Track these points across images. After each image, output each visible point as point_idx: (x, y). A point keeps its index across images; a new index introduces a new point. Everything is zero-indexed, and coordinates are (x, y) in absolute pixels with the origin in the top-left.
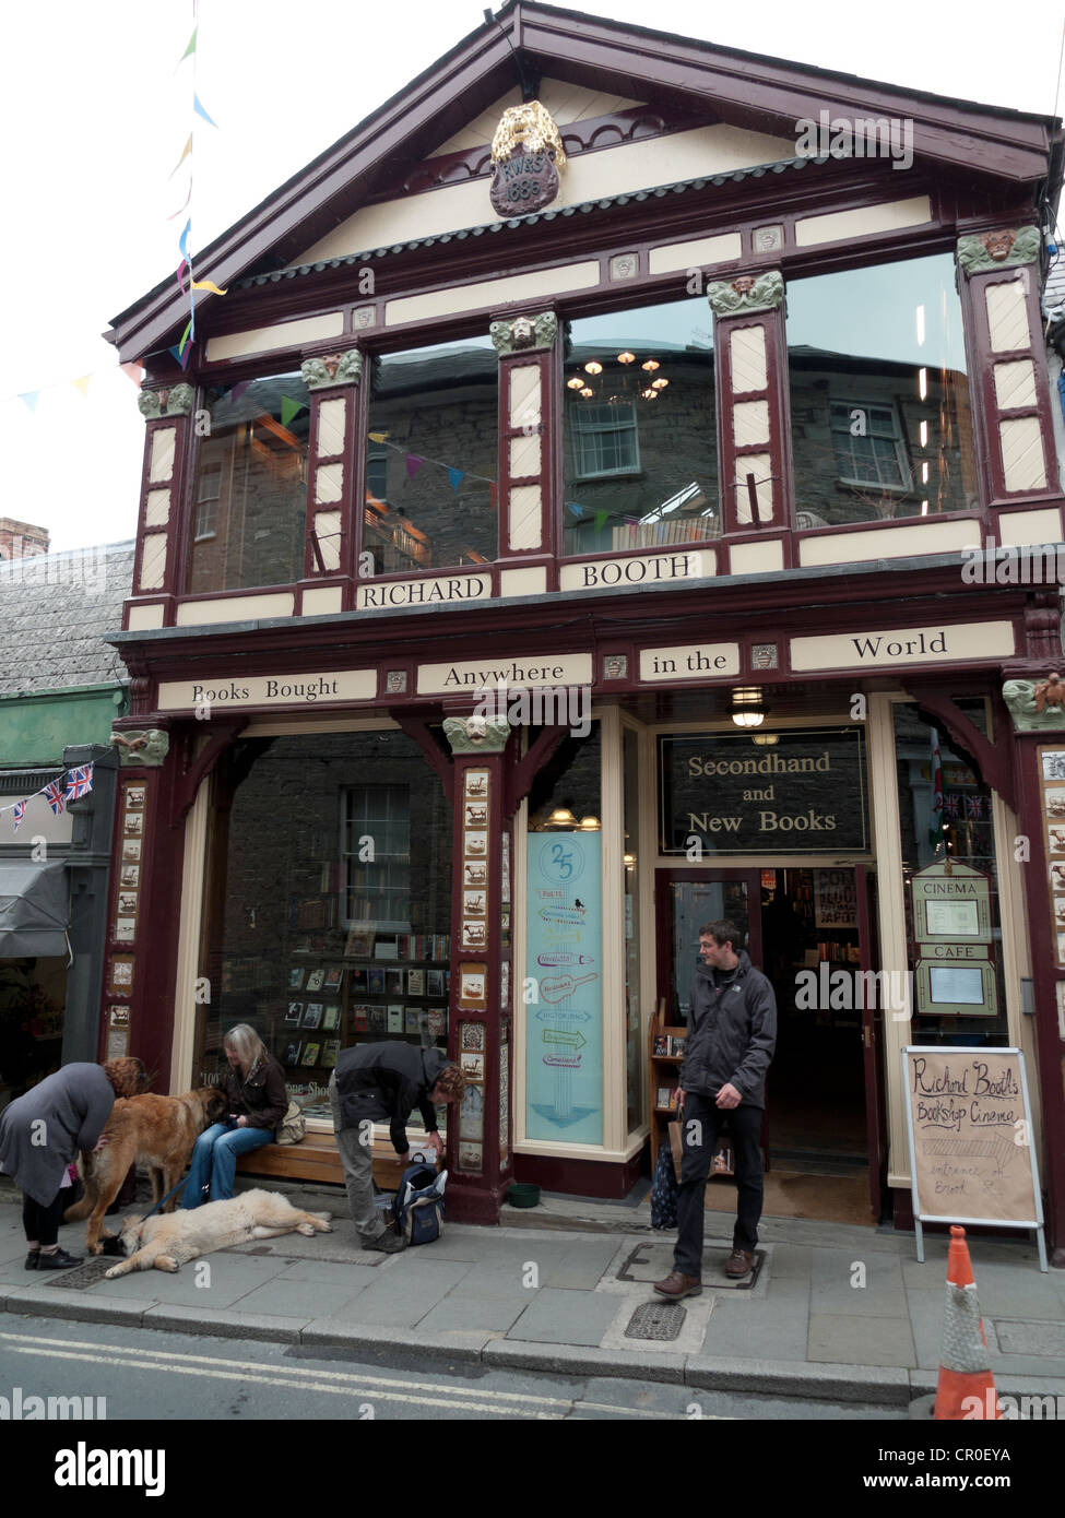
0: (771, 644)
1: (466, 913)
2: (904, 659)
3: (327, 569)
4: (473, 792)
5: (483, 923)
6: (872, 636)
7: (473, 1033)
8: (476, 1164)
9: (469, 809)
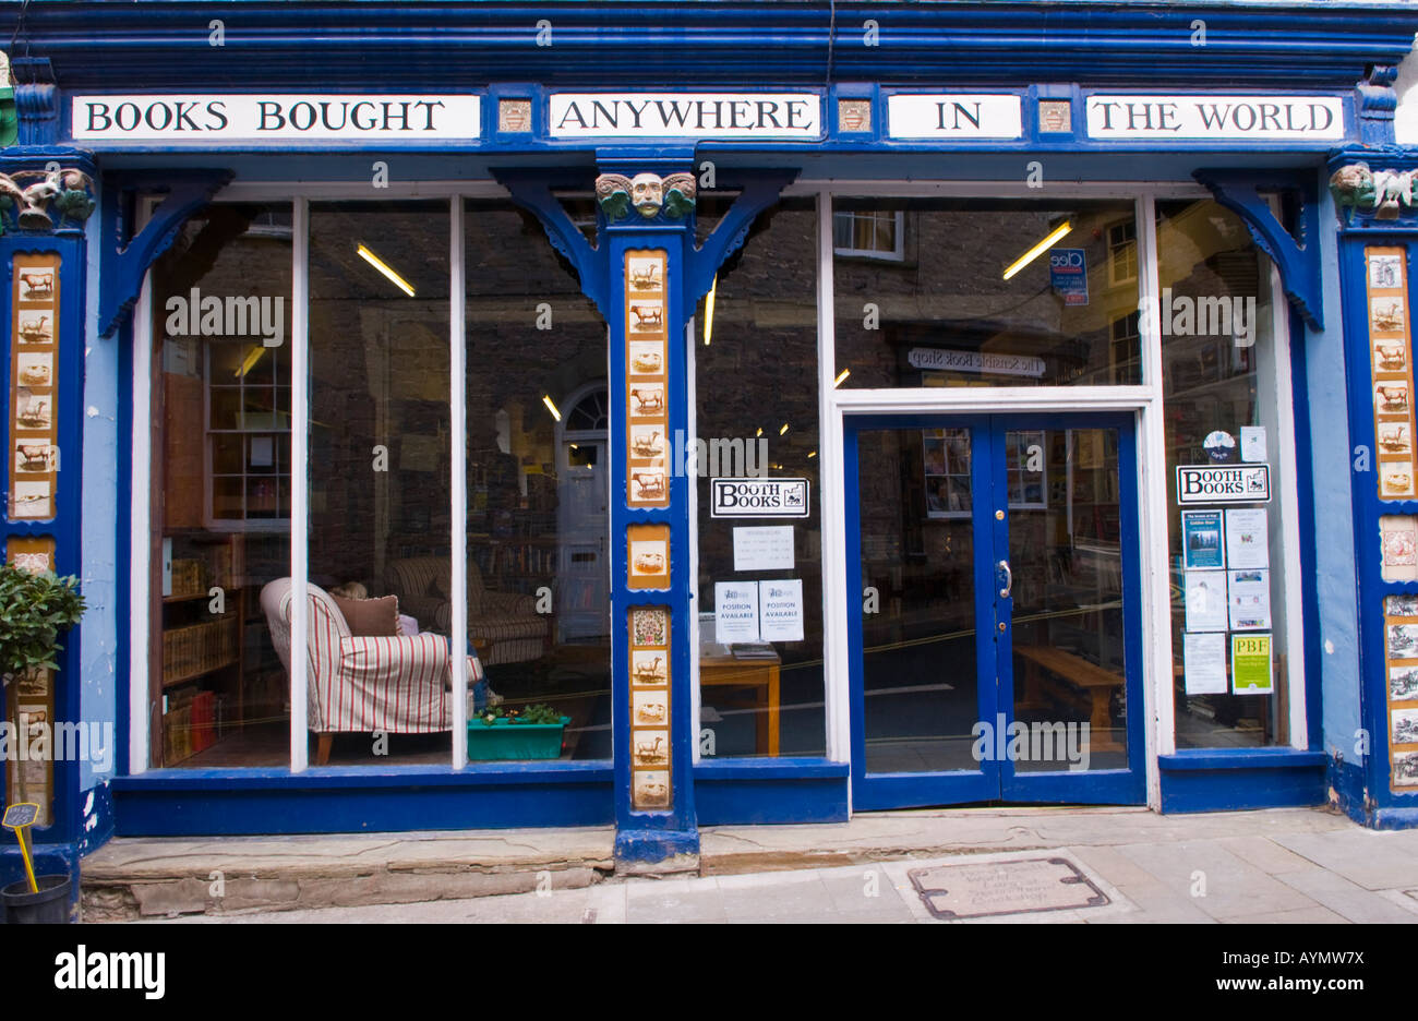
1: (634, 455)
4: (640, 285)
9: (635, 310)
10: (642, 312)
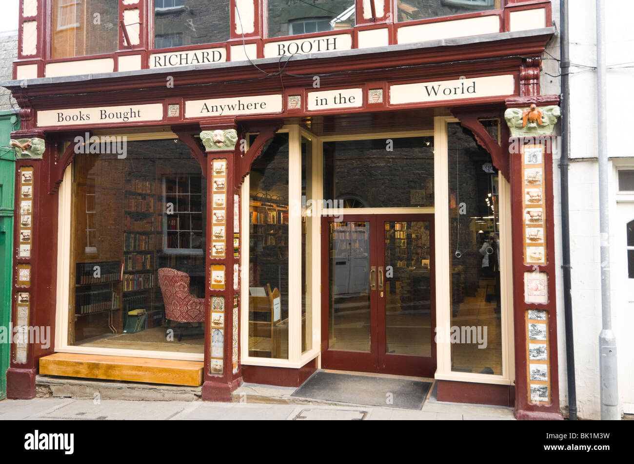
0: (380, 89)
1: (214, 238)
2: (452, 97)
3: (132, 44)
4: (218, 173)
5: (224, 244)
6: (435, 84)
7: (218, 302)
8: (220, 370)
9: (215, 182)
10: (218, 183)
